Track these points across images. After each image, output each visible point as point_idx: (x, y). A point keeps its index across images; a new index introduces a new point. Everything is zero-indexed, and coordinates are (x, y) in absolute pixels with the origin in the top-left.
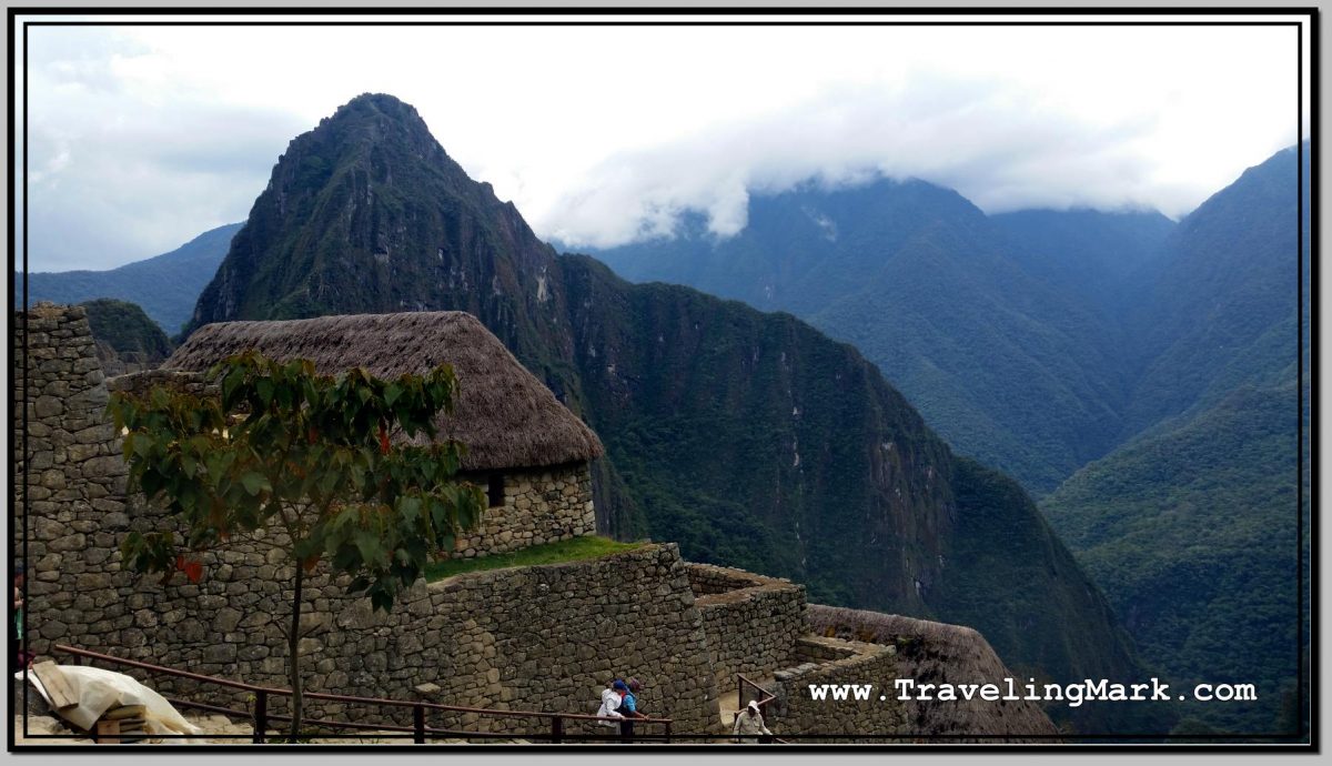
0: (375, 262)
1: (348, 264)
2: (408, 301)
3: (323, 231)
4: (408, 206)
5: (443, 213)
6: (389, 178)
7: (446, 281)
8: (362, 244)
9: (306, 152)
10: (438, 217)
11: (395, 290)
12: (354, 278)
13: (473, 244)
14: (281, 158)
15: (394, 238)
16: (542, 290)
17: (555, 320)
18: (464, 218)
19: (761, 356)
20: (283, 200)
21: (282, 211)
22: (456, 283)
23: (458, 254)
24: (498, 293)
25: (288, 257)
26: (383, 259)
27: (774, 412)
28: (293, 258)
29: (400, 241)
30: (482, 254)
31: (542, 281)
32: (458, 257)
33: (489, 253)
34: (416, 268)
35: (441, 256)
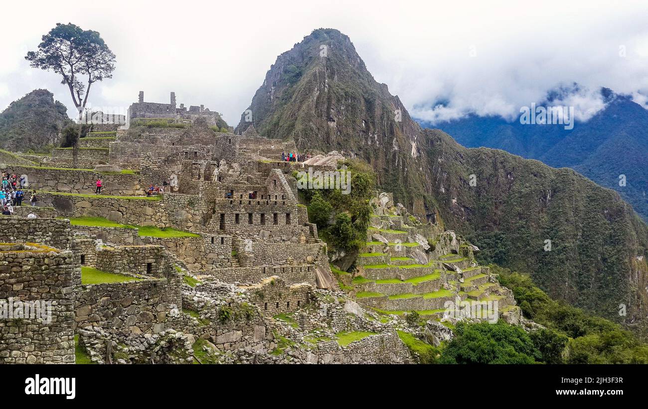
0: (328, 127)
1: (314, 127)
2: (346, 151)
3: (300, 108)
4: (346, 93)
5: (365, 99)
6: (336, 77)
7: (366, 139)
8: (322, 116)
9: (287, 63)
10: (362, 101)
11: (339, 144)
12: (317, 135)
13: (382, 118)
14: (272, 66)
15: (339, 112)
16: (414, 150)
17: (421, 169)
18: (378, 102)
19: (552, 196)
20: (273, 91)
21: (272, 98)
22: (372, 142)
23: (373, 123)
24: (396, 148)
25: (276, 124)
26: (332, 125)
27: (563, 232)
28: (280, 124)
29: (342, 114)
30: (387, 124)
31: (414, 145)
32: (374, 127)
33: (391, 124)
34: (350, 131)
35: (363, 125)
